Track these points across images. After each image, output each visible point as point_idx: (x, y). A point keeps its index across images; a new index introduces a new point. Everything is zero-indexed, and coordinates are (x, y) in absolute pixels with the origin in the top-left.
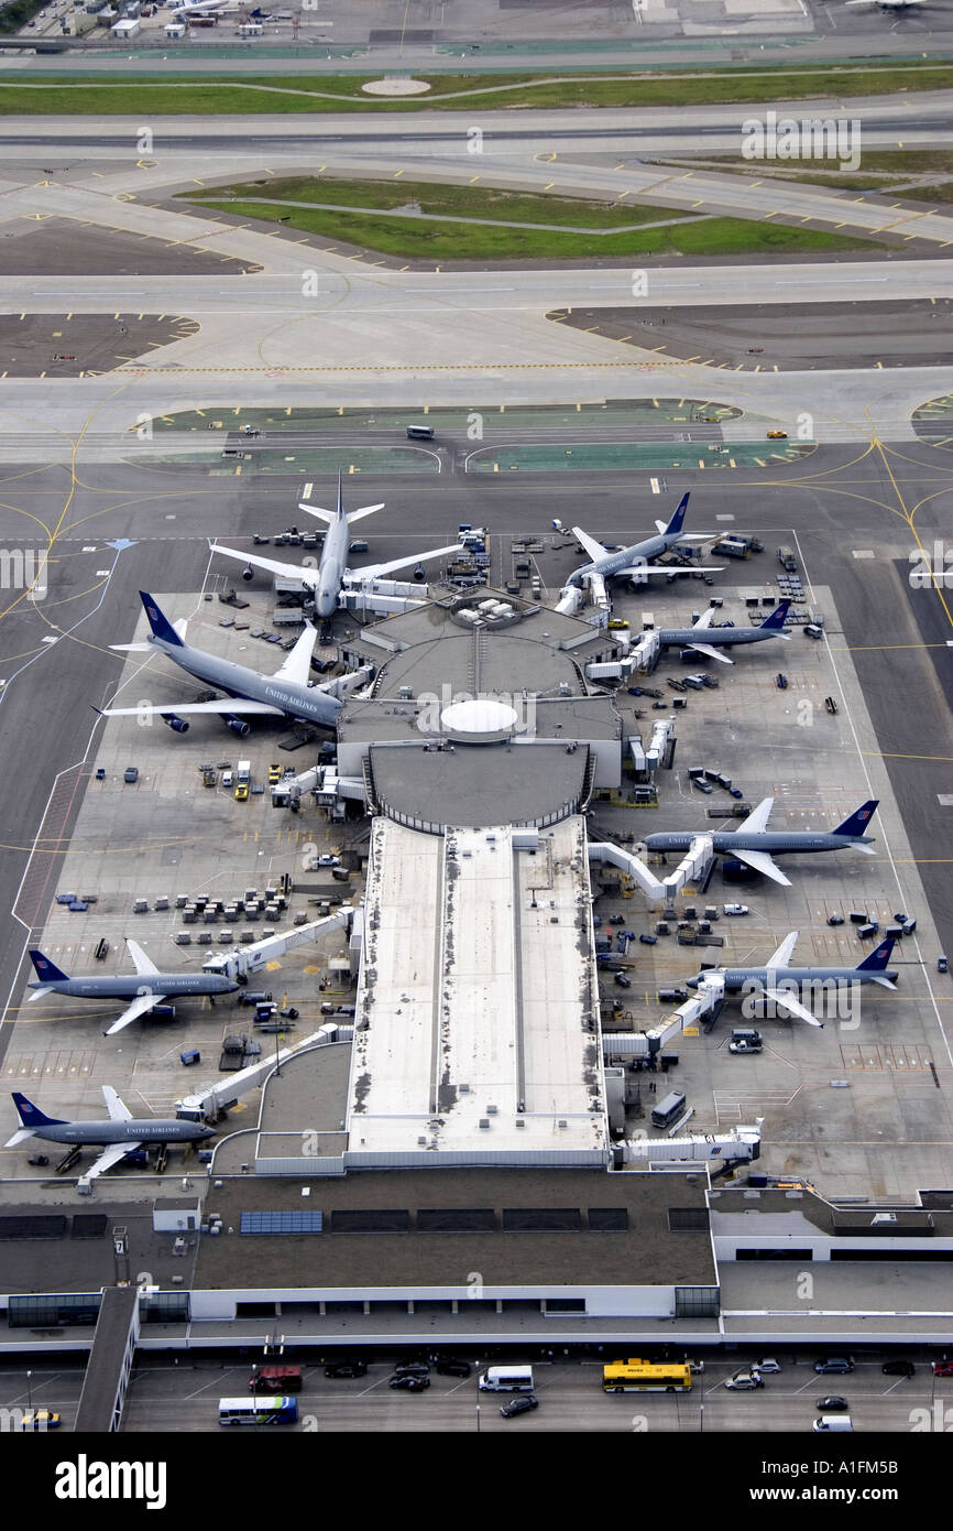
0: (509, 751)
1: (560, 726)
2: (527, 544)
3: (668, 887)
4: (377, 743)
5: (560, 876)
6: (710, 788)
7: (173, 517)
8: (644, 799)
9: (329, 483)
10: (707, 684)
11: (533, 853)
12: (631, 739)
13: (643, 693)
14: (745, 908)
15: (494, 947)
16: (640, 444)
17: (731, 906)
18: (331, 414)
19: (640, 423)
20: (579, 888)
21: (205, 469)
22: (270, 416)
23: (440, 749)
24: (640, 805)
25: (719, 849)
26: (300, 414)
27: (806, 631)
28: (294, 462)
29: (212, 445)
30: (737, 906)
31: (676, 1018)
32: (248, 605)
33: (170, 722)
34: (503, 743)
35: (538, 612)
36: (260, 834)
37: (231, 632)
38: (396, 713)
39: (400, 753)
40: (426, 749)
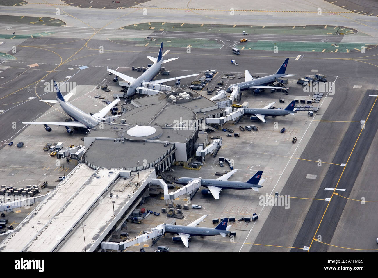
0: (144, 144)
1: (169, 137)
2: (229, 76)
3: (170, 195)
4: (99, 138)
5: (129, 187)
6: (223, 165)
7: (109, 59)
8: (194, 166)
9: (177, 51)
10: (254, 129)
11: (125, 179)
12: (199, 144)
13: (227, 131)
14: (200, 207)
15: (81, 208)
16: (305, 42)
17: (195, 205)
18: (198, 26)
19: (312, 34)
20: (132, 192)
21: (135, 43)
22: (174, 26)
23: (120, 141)
24: (193, 169)
25: (204, 185)
26: (187, 26)
27: (309, 114)
28: (171, 42)
29: (144, 35)
30: (197, 205)
31: (135, 239)
32: (110, 91)
33: (46, 127)
34: (144, 141)
35: (200, 98)
36: (50, 168)
37: (97, 100)
38: (114, 128)
39: (105, 142)
40: (115, 141)
